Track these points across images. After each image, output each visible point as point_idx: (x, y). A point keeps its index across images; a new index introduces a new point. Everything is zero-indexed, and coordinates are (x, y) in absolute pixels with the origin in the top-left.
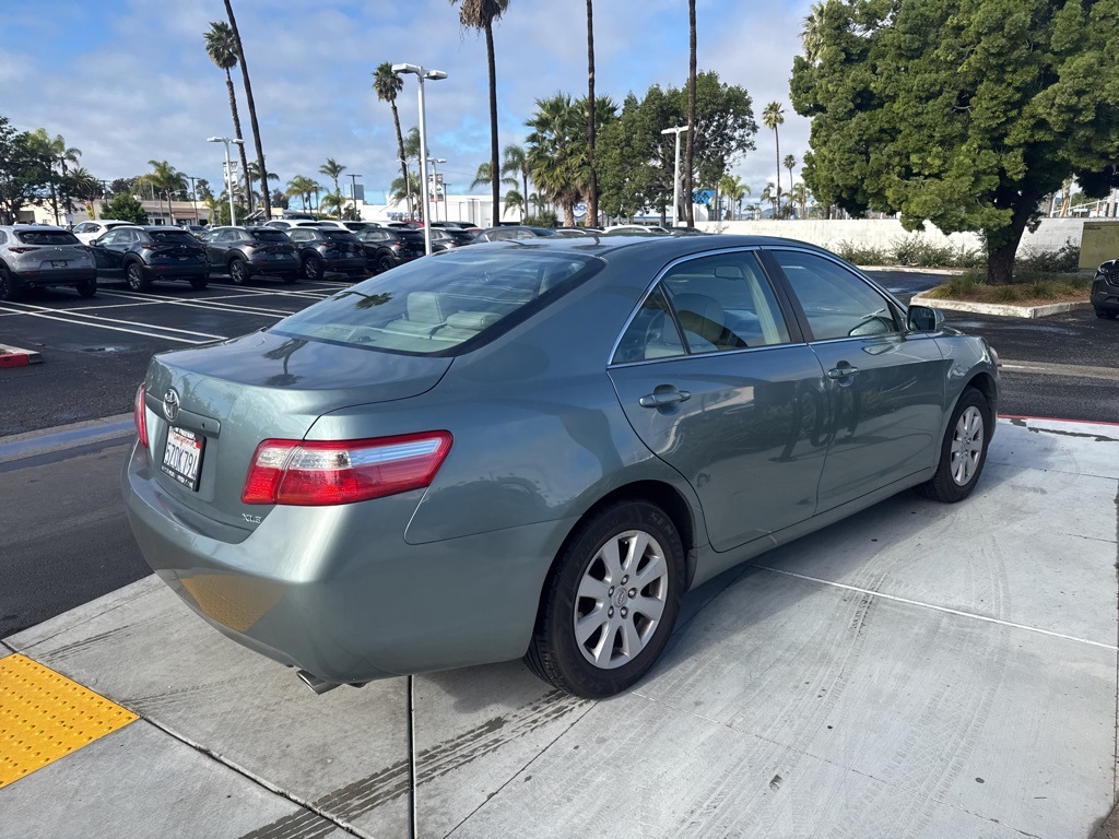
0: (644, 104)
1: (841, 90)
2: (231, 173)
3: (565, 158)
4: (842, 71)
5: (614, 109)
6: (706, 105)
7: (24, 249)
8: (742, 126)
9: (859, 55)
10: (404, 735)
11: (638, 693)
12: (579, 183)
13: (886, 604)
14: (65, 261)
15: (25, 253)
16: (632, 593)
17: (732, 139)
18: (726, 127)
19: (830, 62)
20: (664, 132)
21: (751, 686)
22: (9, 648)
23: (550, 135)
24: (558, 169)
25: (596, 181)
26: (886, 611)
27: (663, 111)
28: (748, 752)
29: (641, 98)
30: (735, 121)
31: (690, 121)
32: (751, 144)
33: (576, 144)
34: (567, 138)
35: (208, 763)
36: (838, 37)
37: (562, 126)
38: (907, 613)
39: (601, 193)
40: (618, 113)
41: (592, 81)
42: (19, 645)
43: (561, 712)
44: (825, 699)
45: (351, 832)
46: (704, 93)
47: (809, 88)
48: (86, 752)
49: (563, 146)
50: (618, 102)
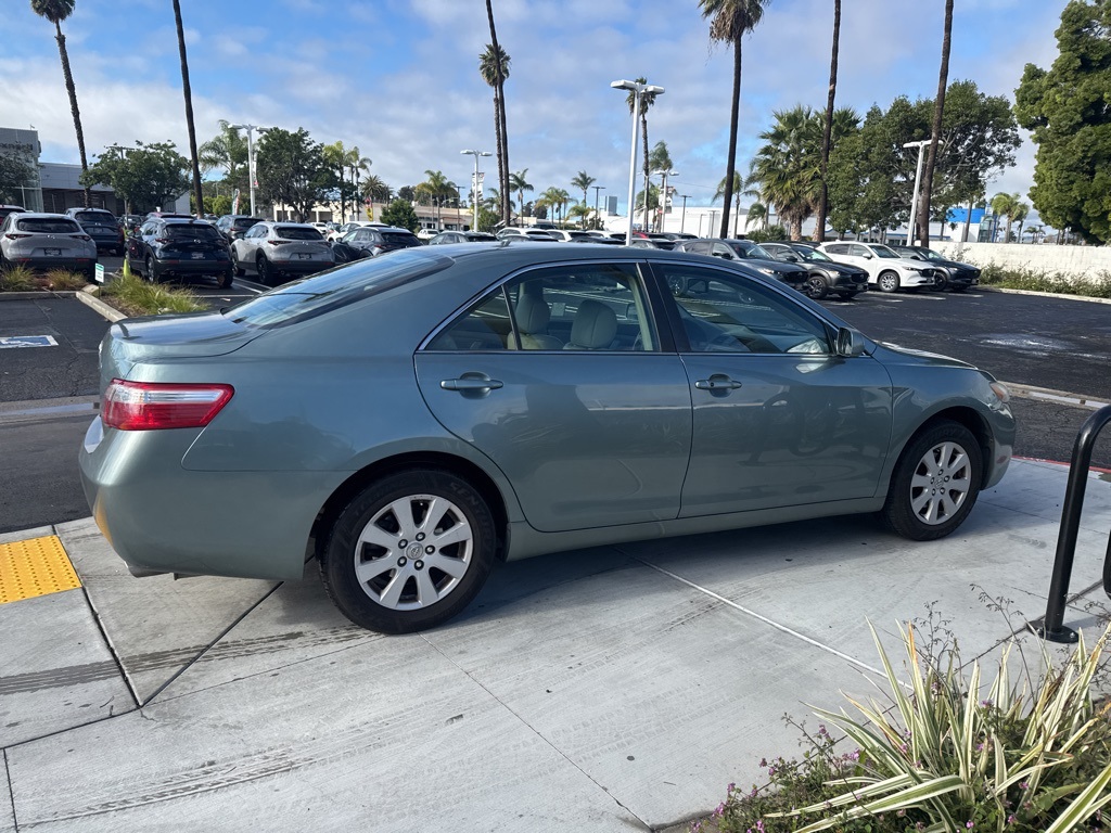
0: (887, 116)
1: (1070, 101)
2: (478, 183)
3: (797, 171)
4: (1075, 79)
5: (858, 122)
6: (958, 117)
7: (279, 242)
8: (1003, 141)
9: (1101, 61)
10: (223, 629)
11: (424, 636)
12: (809, 197)
13: (728, 612)
14: (310, 254)
15: (280, 245)
16: (430, 550)
17: (990, 153)
18: (982, 140)
19: (1061, 69)
20: (906, 145)
21: (521, 648)
22: (54, 531)
23: (784, 148)
24: (789, 182)
25: (826, 195)
26: (720, 617)
27: (907, 123)
28: (459, 693)
29: (885, 108)
30: (995, 134)
31: (934, 135)
32: (1010, 159)
33: (811, 157)
34: (803, 151)
35: (90, 621)
36: (1076, 41)
37: (798, 139)
38: (738, 623)
39: (831, 208)
40: (860, 125)
41: (832, 93)
42: (61, 530)
43: (349, 638)
44: (572, 671)
45: (126, 681)
46: (956, 104)
47: (1036, 99)
48: (32, 602)
49: (797, 160)
50: (861, 114)
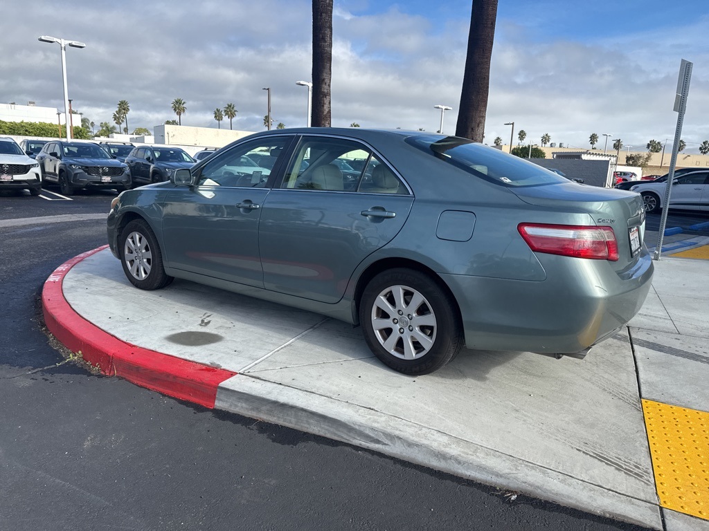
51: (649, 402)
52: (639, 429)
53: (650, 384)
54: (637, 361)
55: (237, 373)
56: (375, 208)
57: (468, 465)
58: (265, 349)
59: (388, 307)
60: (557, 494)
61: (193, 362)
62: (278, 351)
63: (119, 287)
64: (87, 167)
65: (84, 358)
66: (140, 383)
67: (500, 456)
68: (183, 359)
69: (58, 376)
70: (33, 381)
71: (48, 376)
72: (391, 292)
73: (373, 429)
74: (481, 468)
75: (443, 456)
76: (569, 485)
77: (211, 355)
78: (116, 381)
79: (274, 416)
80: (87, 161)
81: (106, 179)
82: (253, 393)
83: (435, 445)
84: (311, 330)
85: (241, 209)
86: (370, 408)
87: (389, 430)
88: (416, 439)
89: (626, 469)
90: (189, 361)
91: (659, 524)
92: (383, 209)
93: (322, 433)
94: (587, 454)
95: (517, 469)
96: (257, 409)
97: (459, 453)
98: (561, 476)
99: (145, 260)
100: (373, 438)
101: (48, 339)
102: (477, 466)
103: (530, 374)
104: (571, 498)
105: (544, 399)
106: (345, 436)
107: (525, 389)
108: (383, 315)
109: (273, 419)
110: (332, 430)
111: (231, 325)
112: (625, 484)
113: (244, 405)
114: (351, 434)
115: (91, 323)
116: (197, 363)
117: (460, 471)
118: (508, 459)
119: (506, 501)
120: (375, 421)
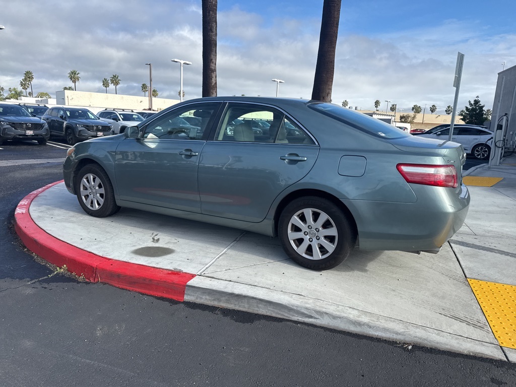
51: (472, 280)
52: (472, 298)
53: (470, 269)
54: (456, 254)
55: (196, 275)
56: (291, 154)
57: (377, 328)
58: (209, 257)
59: (300, 224)
60: (438, 343)
61: (160, 268)
62: (219, 258)
63: (77, 216)
64: (13, 123)
65: (68, 270)
66: (121, 286)
67: (394, 321)
68: (152, 267)
69: (53, 285)
70: (36, 289)
71: (46, 285)
72: (303, 213)
73: (307, 309)
74: (385, 330)
75: (359, 324)
76: (443, 337)
77: (171, 263)
78: (102, 285)
79: (232, 304)
80: (12, 118)
81: (30, 133)
82: (214, 288)
83: (351, 317)
84: (235, 242)
85: (183, 156)
86: (299, 295)
87: (318, 309)
88: (338, 313)
89: (472, 324)
90: (157, 268)
91: (503, 357)
92: (297, 155)
93: (268, 314)
94: (446, 316)
95: (408, 329)
96: (218, 299)
97: (368, 321)
98: (436, 331)
99: (98, 195)
100: (307, 314)
101: (33, 257)
102: (383, 328)
103: (393, 266)
104: (447, 345)
105: (408, 282)
106: (286, 315)
107: (394, 276)
108: (296, 229)
109: (231, 306)
110: (276, 311)
111: (175, 241)
112: (476, 333)
113: (207, 297)
114: (291, 313)
115: (68, 243)
116: (163, 269)
117: (371, 333)
118: (400, 323)
119: (406, 350)
120: (307, 303)
